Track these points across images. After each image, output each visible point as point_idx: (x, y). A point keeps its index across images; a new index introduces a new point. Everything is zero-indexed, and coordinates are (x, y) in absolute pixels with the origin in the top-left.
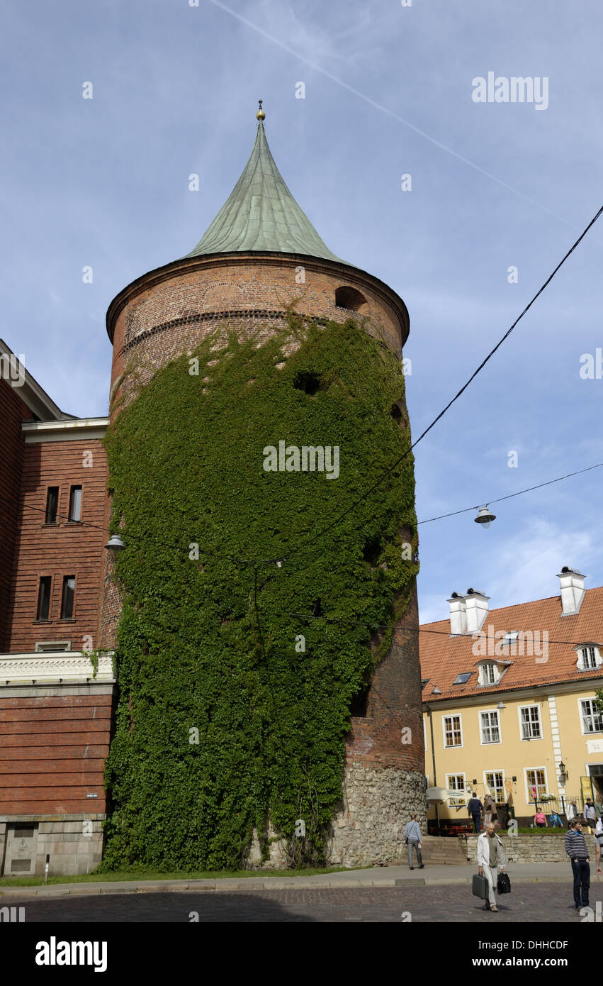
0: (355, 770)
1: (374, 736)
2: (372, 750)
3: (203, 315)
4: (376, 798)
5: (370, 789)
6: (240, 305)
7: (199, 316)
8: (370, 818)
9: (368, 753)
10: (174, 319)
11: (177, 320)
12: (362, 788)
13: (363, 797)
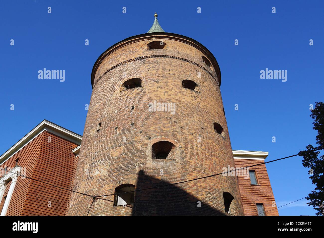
3: (99, 79)
6: (108, 68)
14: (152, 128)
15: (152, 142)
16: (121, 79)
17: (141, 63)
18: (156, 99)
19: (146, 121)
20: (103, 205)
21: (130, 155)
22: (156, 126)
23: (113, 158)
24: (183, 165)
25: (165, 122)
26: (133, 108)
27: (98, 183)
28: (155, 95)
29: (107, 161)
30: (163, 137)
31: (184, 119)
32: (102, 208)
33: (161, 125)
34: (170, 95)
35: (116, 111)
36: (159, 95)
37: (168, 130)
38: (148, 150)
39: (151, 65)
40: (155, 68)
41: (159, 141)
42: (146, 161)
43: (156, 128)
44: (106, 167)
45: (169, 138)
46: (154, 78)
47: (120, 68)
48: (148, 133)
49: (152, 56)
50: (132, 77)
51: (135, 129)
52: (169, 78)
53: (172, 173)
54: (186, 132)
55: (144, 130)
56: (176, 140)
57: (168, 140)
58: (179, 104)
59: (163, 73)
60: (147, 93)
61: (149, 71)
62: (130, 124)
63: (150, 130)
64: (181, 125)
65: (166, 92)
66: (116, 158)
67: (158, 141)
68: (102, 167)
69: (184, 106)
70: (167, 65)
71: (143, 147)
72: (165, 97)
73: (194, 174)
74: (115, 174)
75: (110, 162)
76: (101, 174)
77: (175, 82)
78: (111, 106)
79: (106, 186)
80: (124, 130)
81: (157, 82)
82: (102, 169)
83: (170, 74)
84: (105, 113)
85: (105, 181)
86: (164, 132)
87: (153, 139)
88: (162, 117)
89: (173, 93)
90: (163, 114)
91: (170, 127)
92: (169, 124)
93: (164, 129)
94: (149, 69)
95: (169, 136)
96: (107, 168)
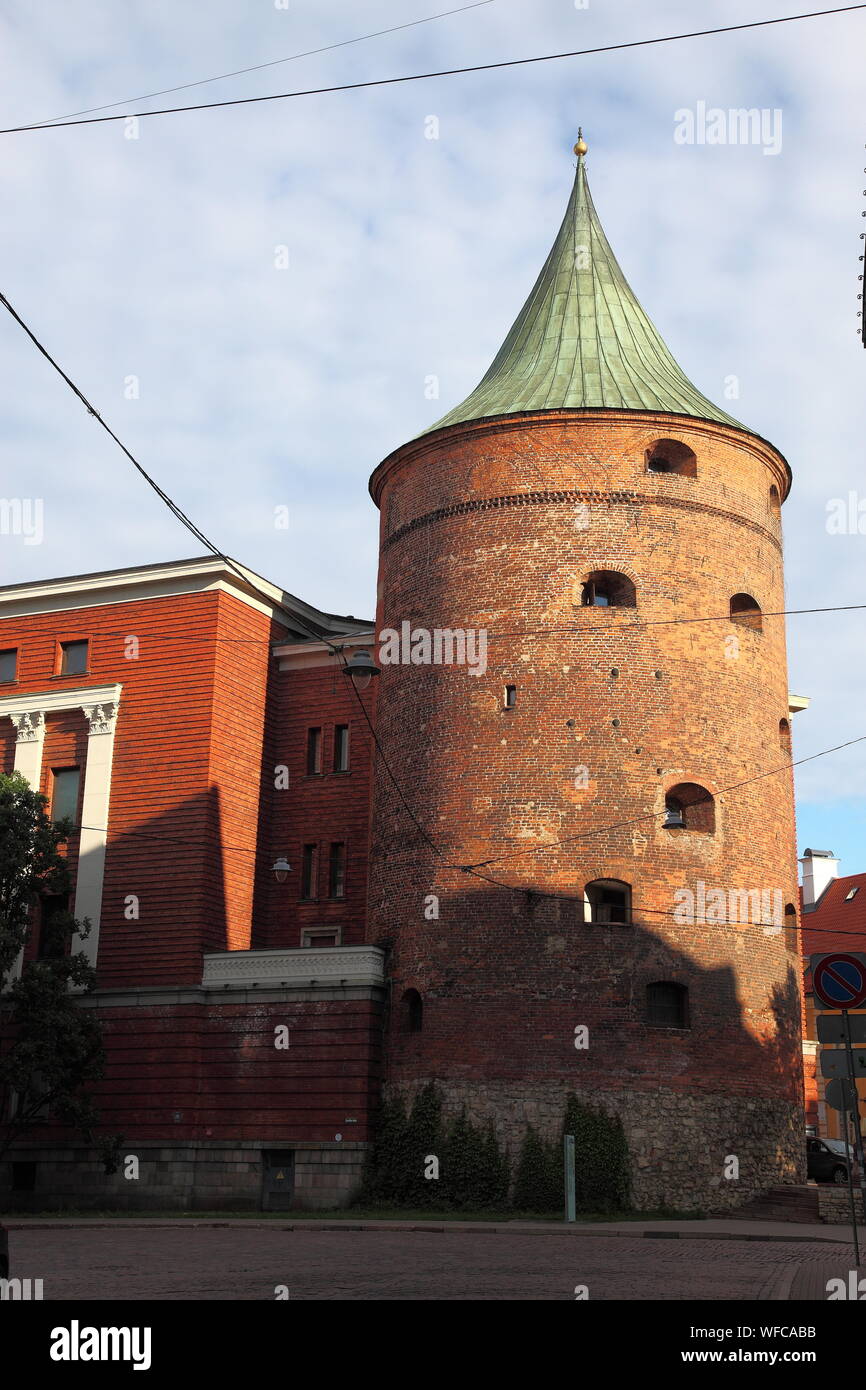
0: (662, 1096)
1: (691, 1053)
2: (688, 1070)
3: (468, 504)
4: (693, 1132)
5: (685, 1121)
6: (513, 487)
7: (463, 505)
8: (685, 1158)
9: (681, 1075)
10: (434, 509)
11: (438, 512)
12: (672, 1119)
13: (674, 1131)
14: (664, 744)
15: (665, 783)
16: (570, 559)
17: (629, 520)
18: (672, 657)
19: (649, 722)
20: (558, 915)
21: (616, 808)
22: (675, 740)
23: (572, 807)
24: (727, 846)
25: (694, 730)
26: (614, 673)
27: (534, 861)
28: (670, 643)
29: (554, 810)
30: (689, 771)
31: (731, 721)
32: (556, 922)
33: (685, 738)
34: (703, 648)
35: (566, 669)
36: (678, 645)
37: (700, 753)
38: (657, 804)
39: (658, 535)
40: (668, 549)
41: (681, 781)
42: (653, 830)
43: (673, 744)
44: (552, 825)
45: (701, 775)
46: (666, 584)
47: (562, 515)
48: (656, 757)
49: (662, 501)
50: (605, 564)
51: (625, 740)
52: (702, 590)
53: (707, 866)
54: (734, 761)
55: (646, 745)
56: (714, 783)
57: (699, 782)
58: (721, 676)
59: (687, 570)
60: (650, 633)
61: (654, 559)
62: (609, 719)
63: (659, 748)
64: (725, 739)
65: (695, 638)
66: (579, 807)
67: (678, 782)
68: (541, 821)
69: (731, 682)
70: (696, 542)
71: (646, 792)
72: (691, 652)
73: (745, 868)
74: (579, 849)
75: (564, 813)
76: (539, 839)
77: (715, 602)
78: (547, 645)
79: (561, 874)
80: (593, 732)
81: (674, 599)
82: (542, 828)
83: (703, 575)
84: (525, 658)
85: (555, 861)
86: (692, 758)
87: (667, 774)
88: (687, 716)
89: (710, 641)
90: (689, 706)
91: (703, 747)
92: (701, 737)
93: (693, 751)
94: (652, 547)
95: (702, 770)
96: (558, 829)
